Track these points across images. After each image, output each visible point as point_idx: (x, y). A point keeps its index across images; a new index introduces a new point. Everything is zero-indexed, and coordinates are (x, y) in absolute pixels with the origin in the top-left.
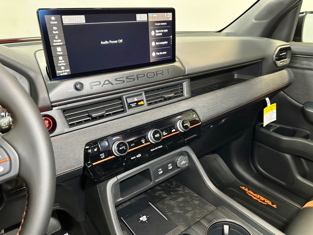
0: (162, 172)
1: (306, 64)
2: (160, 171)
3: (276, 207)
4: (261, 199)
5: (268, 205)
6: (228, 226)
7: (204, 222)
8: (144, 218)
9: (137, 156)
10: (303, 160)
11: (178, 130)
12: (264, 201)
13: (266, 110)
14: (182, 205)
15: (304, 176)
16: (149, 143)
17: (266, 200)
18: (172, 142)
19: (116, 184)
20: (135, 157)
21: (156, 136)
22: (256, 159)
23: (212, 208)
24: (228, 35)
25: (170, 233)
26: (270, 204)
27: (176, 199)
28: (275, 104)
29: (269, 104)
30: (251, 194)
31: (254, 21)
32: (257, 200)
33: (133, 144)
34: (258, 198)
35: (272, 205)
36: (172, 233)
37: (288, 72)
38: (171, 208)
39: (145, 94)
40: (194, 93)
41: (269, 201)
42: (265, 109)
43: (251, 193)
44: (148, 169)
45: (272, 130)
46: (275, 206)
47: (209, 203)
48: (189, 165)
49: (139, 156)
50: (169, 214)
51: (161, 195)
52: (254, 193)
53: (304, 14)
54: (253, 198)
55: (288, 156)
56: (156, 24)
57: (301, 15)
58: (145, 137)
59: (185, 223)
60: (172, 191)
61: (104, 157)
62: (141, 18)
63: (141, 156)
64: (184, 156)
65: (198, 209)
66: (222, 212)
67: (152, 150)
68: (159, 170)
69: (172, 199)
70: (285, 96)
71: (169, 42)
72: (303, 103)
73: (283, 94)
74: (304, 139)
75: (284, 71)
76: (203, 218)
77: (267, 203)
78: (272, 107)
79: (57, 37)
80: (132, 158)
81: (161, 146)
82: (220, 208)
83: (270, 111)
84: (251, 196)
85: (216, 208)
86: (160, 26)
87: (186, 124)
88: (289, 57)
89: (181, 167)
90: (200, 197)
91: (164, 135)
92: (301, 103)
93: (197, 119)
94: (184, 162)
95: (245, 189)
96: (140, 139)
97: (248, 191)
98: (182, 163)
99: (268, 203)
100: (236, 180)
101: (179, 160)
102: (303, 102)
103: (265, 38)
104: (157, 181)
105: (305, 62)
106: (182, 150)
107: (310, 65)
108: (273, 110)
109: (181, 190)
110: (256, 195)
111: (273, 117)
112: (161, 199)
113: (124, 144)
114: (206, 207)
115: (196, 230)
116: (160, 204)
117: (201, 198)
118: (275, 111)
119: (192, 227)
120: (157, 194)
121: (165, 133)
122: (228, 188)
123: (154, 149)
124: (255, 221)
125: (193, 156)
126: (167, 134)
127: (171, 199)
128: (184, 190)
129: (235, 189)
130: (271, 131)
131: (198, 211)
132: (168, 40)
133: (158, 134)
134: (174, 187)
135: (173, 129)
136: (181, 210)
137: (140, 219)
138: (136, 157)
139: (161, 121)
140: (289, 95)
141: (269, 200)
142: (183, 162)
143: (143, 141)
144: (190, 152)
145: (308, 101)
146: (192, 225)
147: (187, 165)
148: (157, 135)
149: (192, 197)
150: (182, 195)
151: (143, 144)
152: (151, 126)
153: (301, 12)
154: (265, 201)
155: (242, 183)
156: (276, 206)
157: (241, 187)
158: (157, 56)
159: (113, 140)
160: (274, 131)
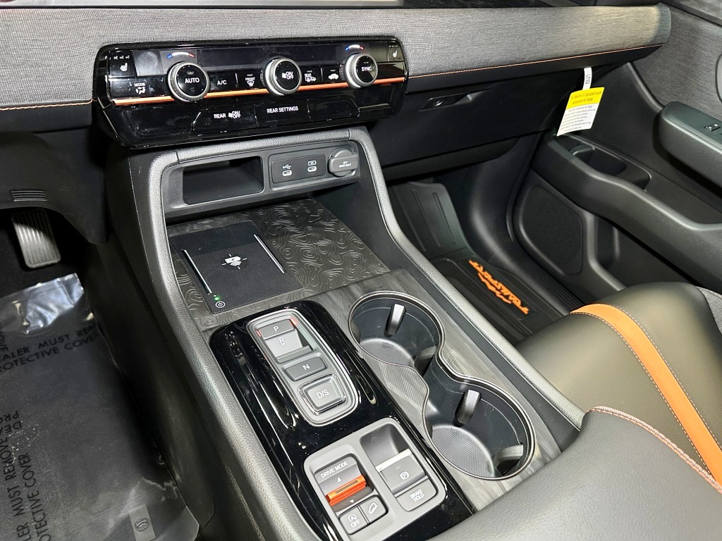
0: (290, 173)
2: (286, 169)
3: (526, 313)
4: (502, 291)
5: (513, 305)
6: (403, 307)
7: (355, 290)
8: (235, 261)
9: (230, 115)
10: (616, 232)
11: (346, 80)
12: (507, 297)
13: (576, 97)
14: (324, 253)
15: (606, 264)
16: (265, 90)
17: (512, 295)
18: (326, 107)
19: (174, 171)
20: (224, 115)
21: (284, 76)
22: (522, 210)
23: (382, 270)
25: (281, 297)
26: (518, 303)
27: (316, 240)
28: (602, 89)
29: (586, 86)
30: (486, 279)
32: (494, 293)
33: (223, 82)
34: (497, 289)
35: (521, 308)
36: (287, 297)
37: (663, 14)
38: (299, 255)
41: (517, 299)
42: (573, 95)
43: (486, 277)
44: (258, 158)
45: (576, 152)
46: (525, 310)
47: (381, 262)
48: (359, 175)
49: (235, 115)
50: (291, 264)
51: (283, 226)
52: (493, 278)
54: (487, 288)
55: (589, 218)
58: (257, 74)
59: (320, 285)
60: (310, 224)
61: (144, 91)
63: (239, 116)
64: (351, 151)
65: (353, 267)
66: (399, 280)
67: (269, 111)
68: (284, 167)
69: (306, 239)
70: (634, 78)
72: (665, 104)
73: (630, 71)
74: (635, 187)
75: (652, 10)
76: (356, 283)
77: (511, 301)
78: (593, 94)
80: (216, 116)
81: (296, 108)
82: (397, 273)
83: (583, 103)
84: (484, 283)
85: (389, 271)
87: (368, 69)
89: (337, 174)
90: (366, 246)
91: (308, 80)
92: (660, 101)
93: (400, 66)
94: (347, 165)
95: (478, 268)
96: (243, 74)
97: (483, 273)
98: (341, 166)
99: (515, 302)
100: (466, 247)
101: (336, 156)
102: (667, 99)
104: (275, 189)
106: (347, 135)
108: (592, 102)
109: (329, 226)
110: (496, 282)
111: (585, 120)
112: (283, 234)
113: (198, 73)
114: (373, 266)
115: (335, 299)
116: (277, 242)
117: (368, 249)
118: (596, 106)
119: (330, 293)
120: (276, 224)
121: (309, 77)
122: (444, 259)
123: (275, 110)
124: (456, 306)
125: (370, 157)
126: (314, 79)
127: (303, 239)
128: (336, 227)
129: (457, 263)
130: (574, 154)
131: (352, 271)
133: (289, 73)
134: (318, 217)
135: (333, 73)
136: (318, 262)
137: (226, 260)
138: (227, 115)
139: (307, 43)
140: (643, 77)
141: (518, 297)
142: (344, 163)
143: (250, 81)
144: (365, 144)
145: (677, 100)
146: (331, 290)
147: (354, 173)
148: (288, 75)
149: (349, 245)
150: (328, 236)
151: (248, 88)
152: (278, 49)
154: (510, 298)
155: (475, 255)
156: (527, 310)
157: (470, 262)
159: (173, 57)
160: (579, 156)
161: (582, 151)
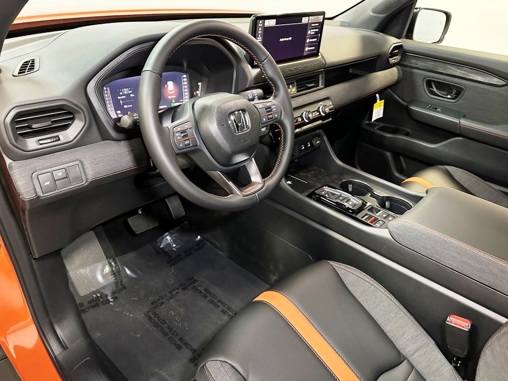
1: (414, 63)
6: (352, 185)
8: (289, 182)
10: (402, 158)
11: (321, 114)
14: (314, 175)
16: (304, 121)
23: (336, 176)
24: (343, 24)
28: (383, 101)
29: (378, 101)
31: (371, 14)
37: (398, 69)
39: (297, 83)
40: (328, 84)
42: (375, 105)
45: (376, 128)
47: (334, 174)
48: (321, 145)
53: (418, 10)
55: (389, 154)
56: (312, 25)
57: (415, 10)
59: (321, 184)
62: (305, 20)
64: (319, 137)
70: (392, 94)
71: (317, 40)
72: (407, 102)
73: (390, 92)
74: (405, 136)
75: (395, 69)
78: (381, 103)
79: (259, 36)
83: (378, 107)
86: (315, 26)
88: (400, 55)
89: (316, 146)
92: (405, 101)
94: (319, 142)
98: (317, 143)
101: (315, 140)
102: (407, 100)
103: (381, 34)
104: (300, 154)
105: (414, 61)
107: (417, 64)
108: (381, 106)
111: (380, 114)
118: (383, 108)
125: (324, 138)
127: (304, 173)
131: (327, 178)
132: (317, 37)
136: (315, 178)
140: (396, 93)
144: (322, 134)
149: (320, 171)
153: (416, 7)
158: (309, 51)
160: (378, 129)
161: (378, 127)
